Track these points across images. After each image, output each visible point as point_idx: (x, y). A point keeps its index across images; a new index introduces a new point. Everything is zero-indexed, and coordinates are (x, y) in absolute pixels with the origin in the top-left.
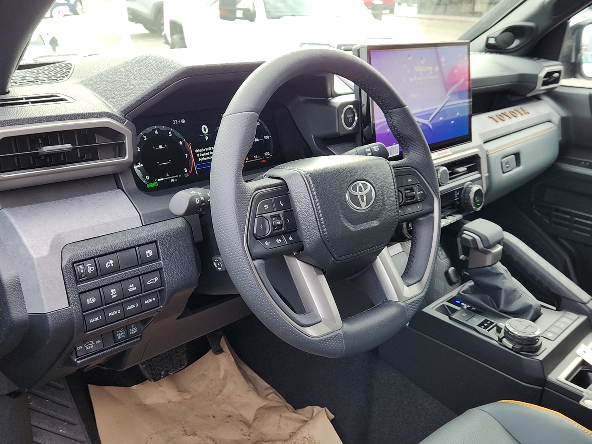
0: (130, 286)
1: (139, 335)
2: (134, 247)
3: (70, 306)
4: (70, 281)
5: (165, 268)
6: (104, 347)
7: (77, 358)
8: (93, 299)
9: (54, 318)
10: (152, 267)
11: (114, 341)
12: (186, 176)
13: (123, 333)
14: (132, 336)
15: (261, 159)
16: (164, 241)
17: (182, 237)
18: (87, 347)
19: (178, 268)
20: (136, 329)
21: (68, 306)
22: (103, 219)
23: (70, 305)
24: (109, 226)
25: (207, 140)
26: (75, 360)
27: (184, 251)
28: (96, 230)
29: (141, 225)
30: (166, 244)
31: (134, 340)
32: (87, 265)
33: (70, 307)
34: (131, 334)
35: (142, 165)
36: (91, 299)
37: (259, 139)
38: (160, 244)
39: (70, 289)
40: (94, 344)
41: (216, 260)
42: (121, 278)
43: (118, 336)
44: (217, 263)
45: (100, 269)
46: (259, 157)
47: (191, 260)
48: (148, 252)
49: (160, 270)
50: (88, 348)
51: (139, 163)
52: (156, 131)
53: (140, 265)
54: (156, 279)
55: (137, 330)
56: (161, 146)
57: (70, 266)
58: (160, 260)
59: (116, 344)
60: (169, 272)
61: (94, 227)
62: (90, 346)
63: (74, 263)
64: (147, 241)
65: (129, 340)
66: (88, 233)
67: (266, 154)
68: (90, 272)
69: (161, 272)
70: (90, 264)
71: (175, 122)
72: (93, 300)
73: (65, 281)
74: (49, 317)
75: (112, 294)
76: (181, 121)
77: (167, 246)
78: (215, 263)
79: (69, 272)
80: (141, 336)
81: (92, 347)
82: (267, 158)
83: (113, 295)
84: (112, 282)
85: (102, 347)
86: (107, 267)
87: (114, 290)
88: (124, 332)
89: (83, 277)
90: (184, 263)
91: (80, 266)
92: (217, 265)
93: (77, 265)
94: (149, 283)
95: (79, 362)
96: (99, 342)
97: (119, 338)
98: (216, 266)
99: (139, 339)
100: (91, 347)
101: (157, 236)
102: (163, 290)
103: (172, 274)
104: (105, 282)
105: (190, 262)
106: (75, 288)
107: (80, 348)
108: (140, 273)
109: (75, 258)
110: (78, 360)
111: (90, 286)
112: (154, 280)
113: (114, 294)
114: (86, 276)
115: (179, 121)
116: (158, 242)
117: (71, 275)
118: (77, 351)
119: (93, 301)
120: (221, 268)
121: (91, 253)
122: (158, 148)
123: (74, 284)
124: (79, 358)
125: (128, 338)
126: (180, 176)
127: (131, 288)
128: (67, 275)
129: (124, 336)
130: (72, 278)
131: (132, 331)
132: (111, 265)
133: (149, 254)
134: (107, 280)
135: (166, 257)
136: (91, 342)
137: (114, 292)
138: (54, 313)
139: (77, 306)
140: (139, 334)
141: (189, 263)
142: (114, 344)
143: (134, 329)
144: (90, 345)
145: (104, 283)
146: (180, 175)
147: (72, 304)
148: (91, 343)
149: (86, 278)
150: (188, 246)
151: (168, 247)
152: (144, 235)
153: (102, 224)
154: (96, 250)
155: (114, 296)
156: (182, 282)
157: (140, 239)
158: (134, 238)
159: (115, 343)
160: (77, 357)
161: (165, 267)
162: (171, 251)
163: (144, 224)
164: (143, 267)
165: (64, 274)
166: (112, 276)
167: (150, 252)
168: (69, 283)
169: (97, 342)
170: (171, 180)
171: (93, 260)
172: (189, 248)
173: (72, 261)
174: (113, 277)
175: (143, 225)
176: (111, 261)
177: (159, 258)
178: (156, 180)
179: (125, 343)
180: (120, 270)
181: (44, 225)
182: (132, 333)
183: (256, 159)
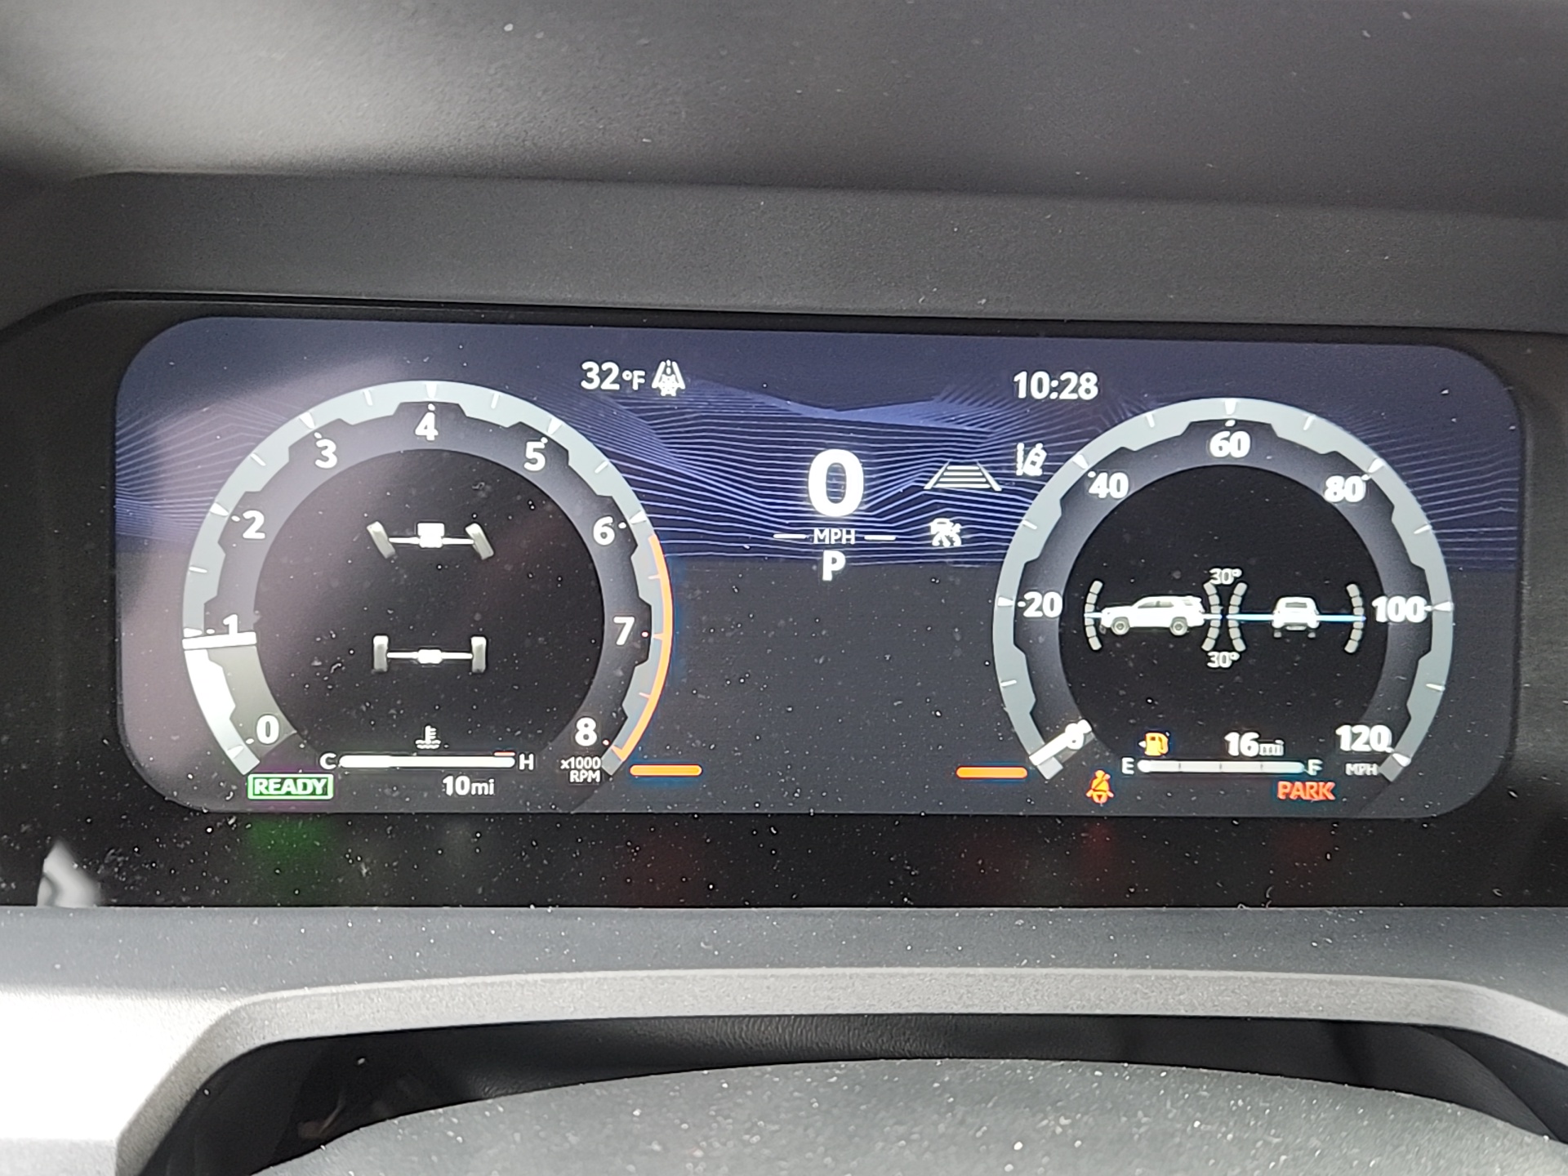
12: (573, 777)
15: (1295, 767)
25: (827, 576)
35: (250, 639)
37: (1321, 610)
46: (1277, 749)
51: (232, 621)
52: (429, 419)
56: (439, 528)
67: (1355, 737)
71: (604, 375)
76: (649, 378)
82: (1350, 769)
115: (636, 378)
122: (413, 541)
126: (527, 762)
146: (531, 761)
170: (449, 780)
178: (329, 761)
183: (1241, 758)
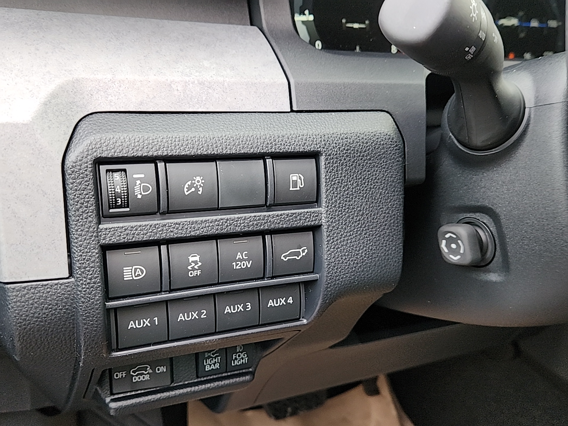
0: (239, 256)
1: (251, 370)
2: (261, 156)
3: (73, 277)
4: (81, 207)
5: (328, 228)
6: (172, 381)
7: (113, 397)
8: (138, 270)
9: (23, 299)
10: (298, 218)
11: (197, 373)
13: (217, 360)
14: (237, 368)
16: (337, 158)
17: (381, 159)
18: (136, 376)
19: (361, 234)
20: (246, 355)
21: (67, 275)
22: (200, 72)
23: (71, 274)
24: (210, 91)
26: (108, 400)
27: (381, 194)
28: (176, 93)
29: (289, 110)
30: (340, 168)
31: (238, 379)
32: (135, 176)
33: (73, 280)
34: (233, 365)
35: (311, 18)
36: (136, 269)
38: (325, 164)
39: (77, 231)
40: (151, 371)
41: (447, 236)
42: (217, 229)
43: (205, 364)
44: (450, 241)
45: (168, 192)
47: (392, 221)
48: (295, 178)
49: (315, 229)
50: (137, 378)
51: (307, 12)
53: (270, 205)
54: (303, 252)
55: (246, 359)
57: (87, 167)
58: (320, 207)
59: (199, 380)
60: (337, 240)
61: (172, 85)
62: (143, 374)
63: (99, 162)
64: (297, 149)
65: (228, 376)
66: (155, 97)
68: (139, 196)
69: (317, 236)
70: (143, 176)
72: (140, 273)
73: (68, 204)
74: (10, 294)
75: (189, 268)
77: (341, 174)
78: (444, 242)
79: (80, 184)
80: (253, 374)
81: (147, 377)
83: (193, 269)
84: (192, 233)
85: (167, 382)
86: (187, 194)
87: (197, 258)
88: (219, 358)
89: (120, 207)
90: (375, 225)
91: (116, 175)
92: (448, 246)
93: (108, 171)
94: (285, 257)
95: (113, 405)
96: (163, 369)
97: (206, 370)
98: (446, 250)
99: (248, 378)
100: (144, 378)
101: (323, 143)
102: (314, 281)
103: (342, 245)
104: (176, 231)
105: (390, 226)
106: (91, 229)
107: (120, 376)
108: (266, 227)
109: (105, 149)
110: (113, 400)
111: (134, 234)
112: (298, 254)
113: (196, 267)
114: (128, 202)
116: (322, 159)
117: (85, 192)
118: (113, 382)
119: (139, 275)
120: (459, 257)
121: (150, 146)
123: (90, 219)
124: (116, 396)
125: (226, 372)
127: (240, 260)
128: (76, 190)
129: (217, 366)
130: (86, 200)
131: (236, 359)
132: (197, 190)
133: (295, 184)
134: (181, 226)
135: (336, 201)
136: (147, 367)
137: (196, 262)
138: (25, 288)
139: (91, 279)
140: (250, 368)
141: (386, 227)
142: (196, 381)
143: (242, 355)
144: (144, 372)
145: (172, 234)
147: (77, 272)
148: (145, 369)
149: (128, 209)
150: (391, 185)
151: (345, 177)
152: (292, 133)
153: (193, 83)
154: (164, 140)
155: (194, 273)
156: (363, 271)
157: (280, 139)
158: (266, 133)
159: (198, 377)
160: (112, 394)
161: (329, 225)
162: (349, 188)
163: (295, 108)
164: (276, 213)
165: (68, 184)
166: (195, 219)
167: (300, 178)
168: (77, 213)
169: (158, 370)
171: (153, 165)
172: (394, 191)
173: (95, 154)
174: (196, 222)
175: (292, 111)
176: (198, 178)
177: (317, 201)
179: (218, 381)
180: (218, 209)
181: (47, 53)
182: (236, 362)
